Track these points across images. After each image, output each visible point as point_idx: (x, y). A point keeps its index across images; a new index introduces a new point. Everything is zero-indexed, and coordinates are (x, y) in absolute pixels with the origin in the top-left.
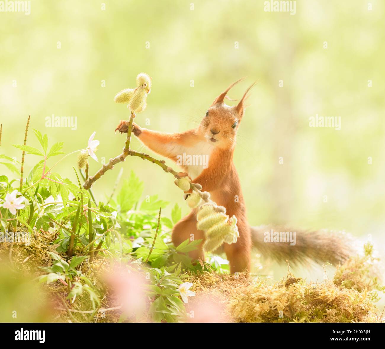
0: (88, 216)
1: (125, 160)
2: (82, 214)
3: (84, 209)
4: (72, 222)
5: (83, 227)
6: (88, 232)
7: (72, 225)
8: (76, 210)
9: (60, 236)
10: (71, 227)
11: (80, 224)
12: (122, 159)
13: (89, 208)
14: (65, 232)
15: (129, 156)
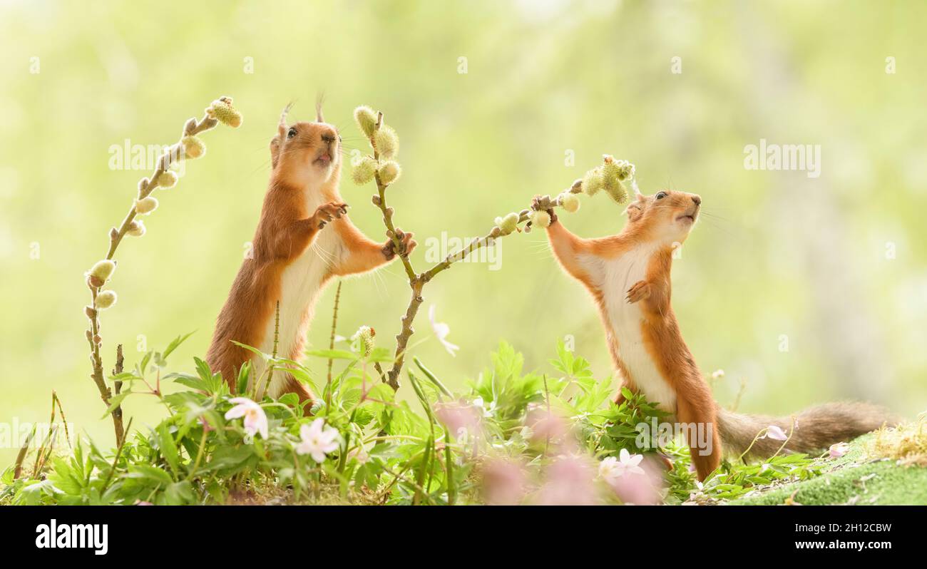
0: (444, 459)
1: (423, 298)
2: (433, 455)
3: (436, 448)
4: (417, 470)
5: (436, 479)
6: (447, 488)
7: (415, 477)
8: (424, 450)
9: (391, 496)
10: (414, 480)
11: (431, 474)
12: (417, 301)
13: (448, 445)
14: (403, 489)
15: (426, 285)
